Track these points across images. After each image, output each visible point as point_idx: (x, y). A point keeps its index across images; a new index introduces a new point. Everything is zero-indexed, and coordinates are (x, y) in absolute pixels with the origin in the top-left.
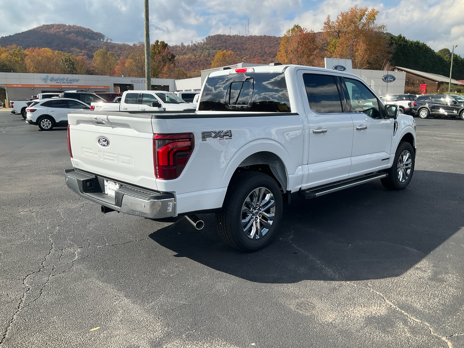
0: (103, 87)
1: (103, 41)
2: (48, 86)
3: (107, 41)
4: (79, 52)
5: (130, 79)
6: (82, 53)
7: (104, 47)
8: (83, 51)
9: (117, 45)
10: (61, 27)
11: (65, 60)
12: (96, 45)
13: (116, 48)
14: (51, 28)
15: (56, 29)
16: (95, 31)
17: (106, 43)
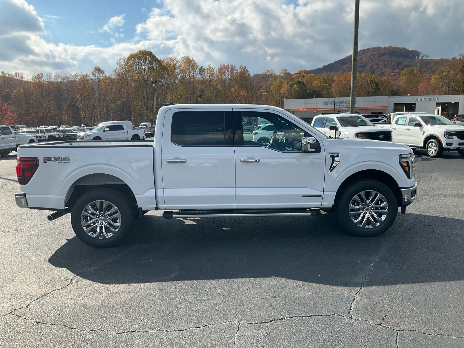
0: (380, 108)
1: (418, 58)
2: (329, 109)
3: (423, 58)
4: (392, 72)
5: (413, 98)
6: (395, 72)
7: (418, 65)
8: (395, 71)
9: (433, 61)
10: (376, 50)
11: (370, 82)
12: (409, 64)
13: (432, 64)
14: (366, 52)
15: (372, 52)
16: (410, 49)
17: (421, 60)
